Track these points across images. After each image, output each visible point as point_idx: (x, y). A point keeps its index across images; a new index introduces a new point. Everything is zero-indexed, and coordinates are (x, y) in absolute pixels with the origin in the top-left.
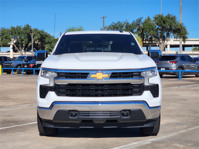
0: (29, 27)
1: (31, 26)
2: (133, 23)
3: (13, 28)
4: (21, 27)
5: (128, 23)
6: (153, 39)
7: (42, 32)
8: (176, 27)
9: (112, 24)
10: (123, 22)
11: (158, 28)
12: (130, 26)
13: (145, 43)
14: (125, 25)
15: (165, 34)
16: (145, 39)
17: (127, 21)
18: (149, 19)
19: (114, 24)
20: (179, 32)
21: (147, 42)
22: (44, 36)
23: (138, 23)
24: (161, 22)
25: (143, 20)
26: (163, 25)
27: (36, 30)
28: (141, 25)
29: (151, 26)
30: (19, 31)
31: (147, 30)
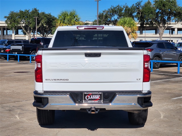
0: (36, 11)
1: (38, 10)
2: (132, 6)
3: (21, 12)
4: (29, 11)
5: (127, 7)
6: (154, 23)
7: (49, 16)
8: (176, 11)
9: (111, 8)
10: (123, 6)
11: (159, 11)
12: (129, 9)
13: (145, 26)
14: (124, 9)
15: (166, 18)
16: (145, 23)
17: (127, 5)
18: (149, 3)
19: (113, 8)
20: (180, 16)
21: (148, 26)
22: (51, 20)
23: (137, 7)
24: (160, 6)
25: (142, 4)
26: (163, 8)
27: (43, 13)
28: (141, 8)
29: (150, 9)
30: (27, 14)
31: (146, 14)
